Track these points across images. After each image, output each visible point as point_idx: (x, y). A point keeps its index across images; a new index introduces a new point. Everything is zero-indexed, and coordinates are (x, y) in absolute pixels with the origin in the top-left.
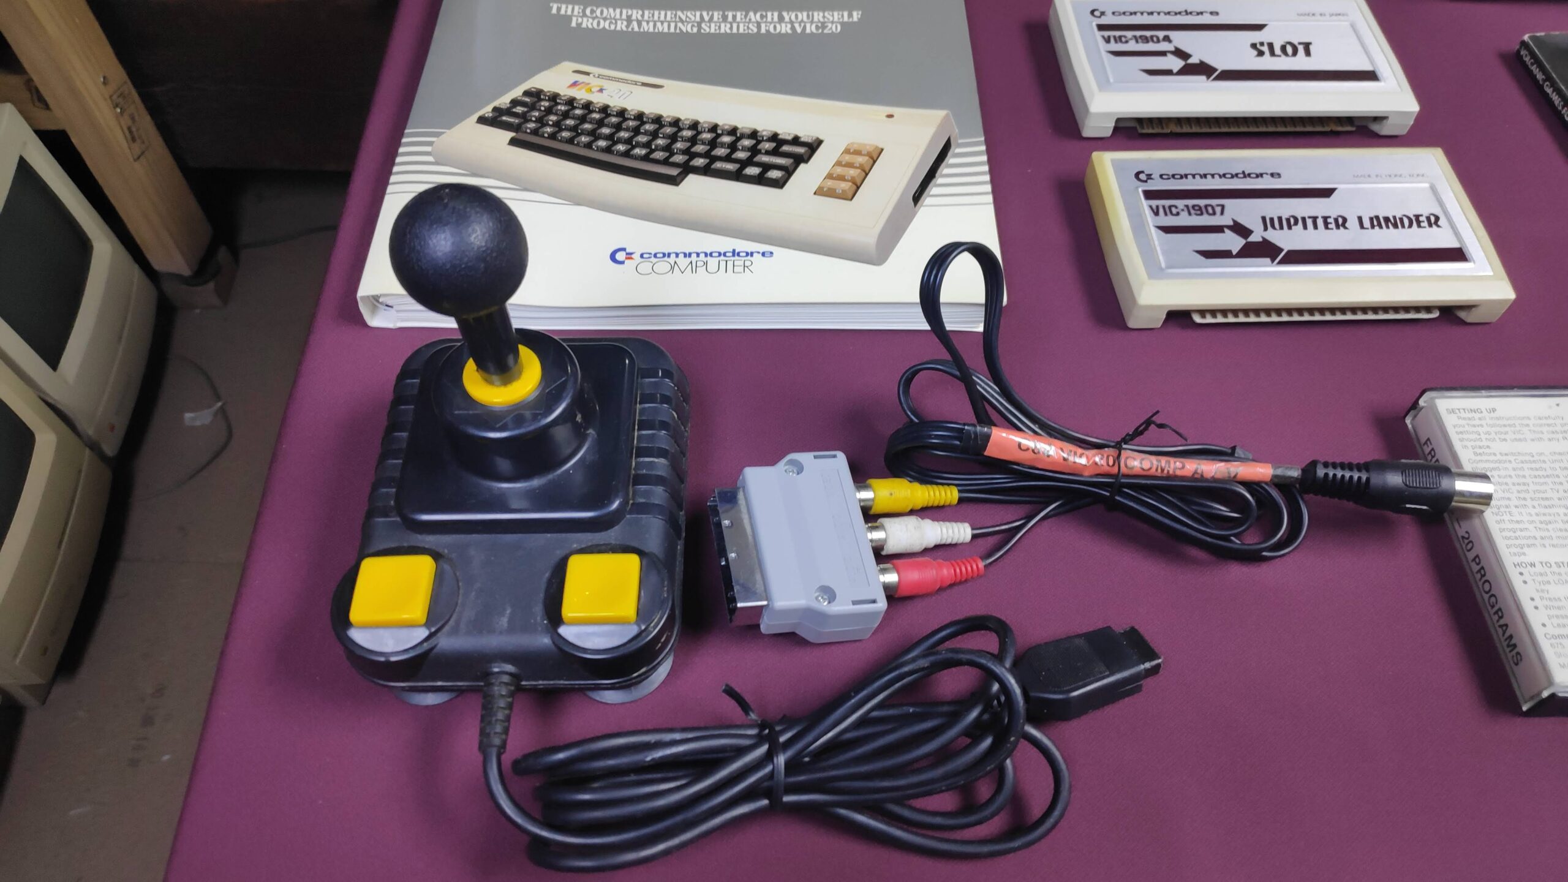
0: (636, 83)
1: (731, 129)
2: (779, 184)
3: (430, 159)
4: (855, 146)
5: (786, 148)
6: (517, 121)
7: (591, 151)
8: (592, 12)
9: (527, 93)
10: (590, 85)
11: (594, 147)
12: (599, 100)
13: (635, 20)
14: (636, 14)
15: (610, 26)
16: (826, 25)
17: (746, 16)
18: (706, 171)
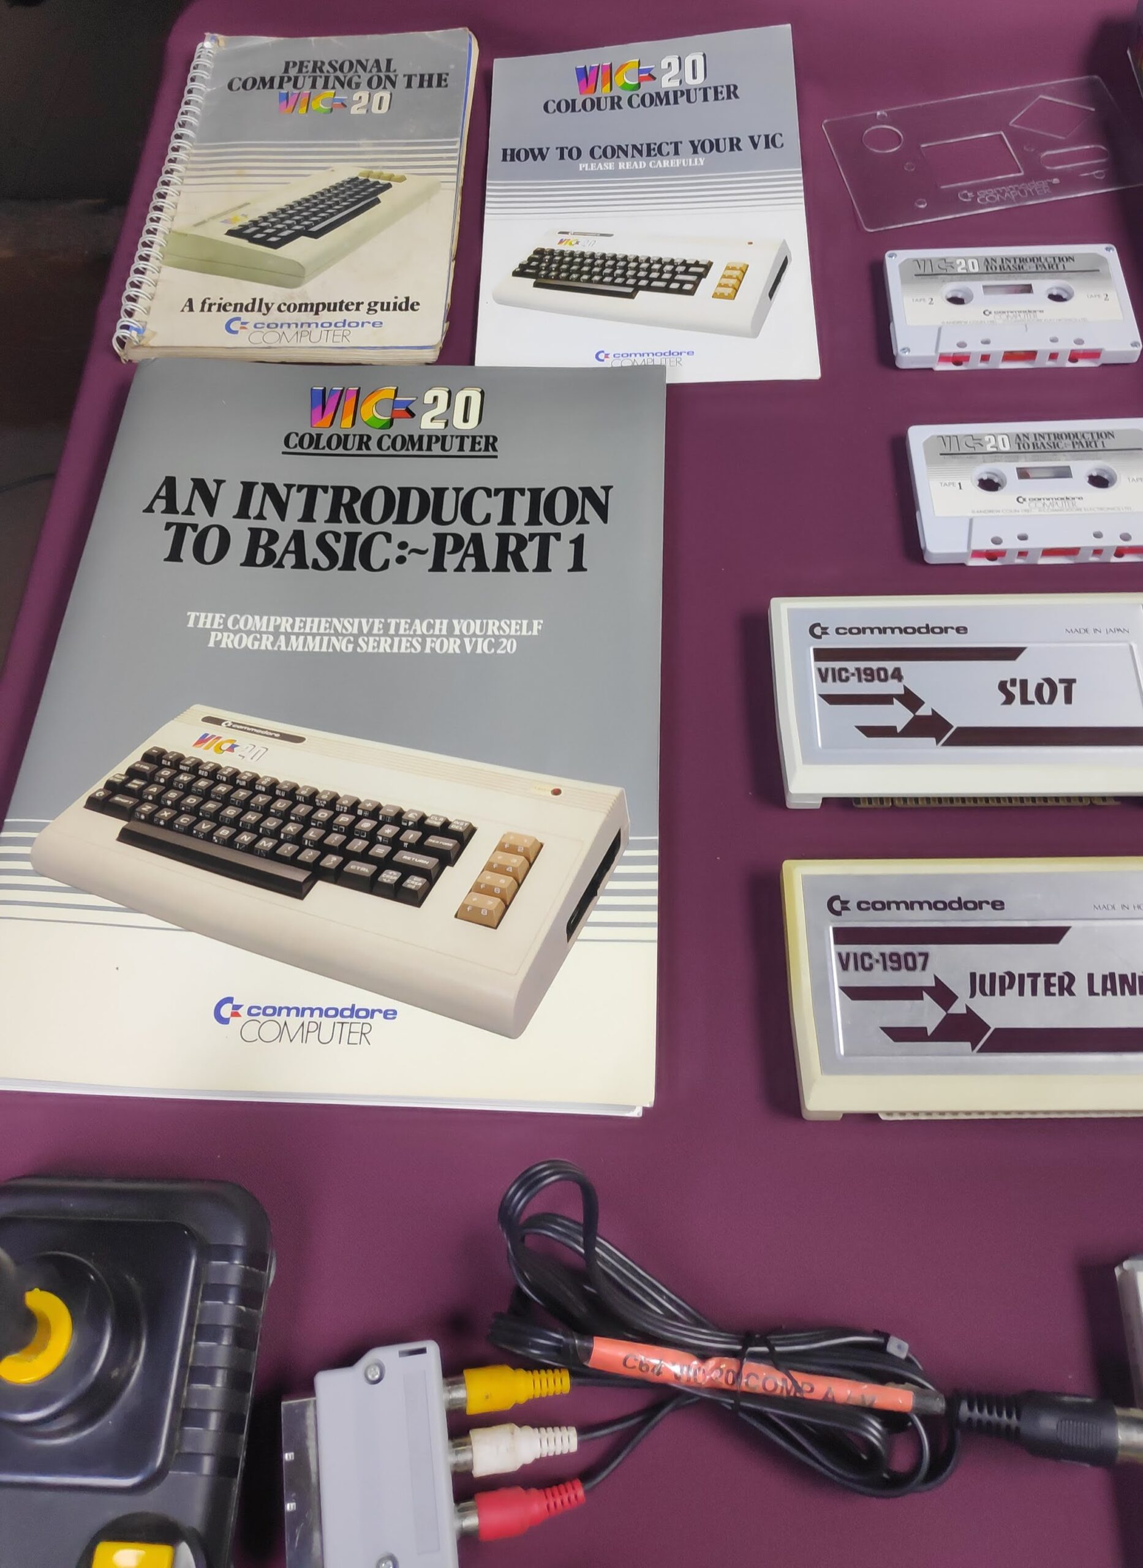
0: (272, 735)
1: (374, 807)
2: (416, 899)
3: (27, 866)
4: (512, 838)
5: (433, 841)
6: (131, 802)
7: (211, 844)
8: (236, 622)
9: (147, 758)
10: (221, 740)
11: (214, 838)
12: (228, 762)
13: (282, 633)
14: (285, 623)
15: (253, 645)
16: (500, 640)
17: (411, 625)
18: (338, 877)
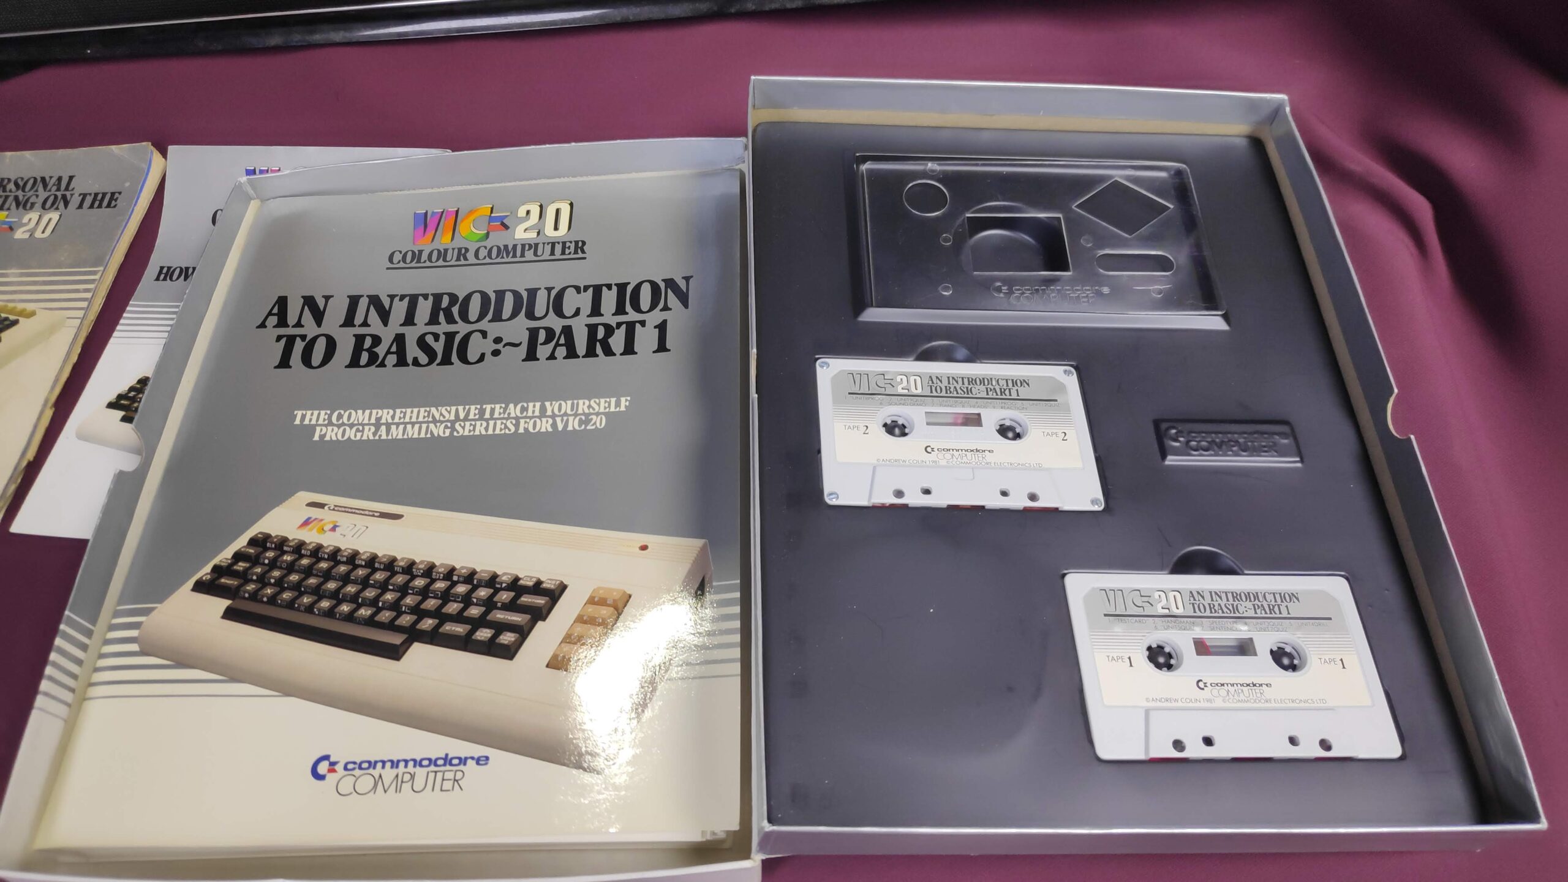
0: (372, 514)
1: (469, 573)
2: (509, 653)
3: (134, 647)
4: (601, 592)
5: (526, 599)
6: (236, 583)
7: (312, 616)
8: (340, 416)
9: (253, 542)
10: (323, 522)
11: (315, 610)
12: (329, 541)
13: (383, 424)
14: (386, 415)
15: (355, 436)
16: (590, 417)
17: (505, 409)
18: (434, 638)
